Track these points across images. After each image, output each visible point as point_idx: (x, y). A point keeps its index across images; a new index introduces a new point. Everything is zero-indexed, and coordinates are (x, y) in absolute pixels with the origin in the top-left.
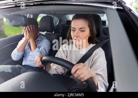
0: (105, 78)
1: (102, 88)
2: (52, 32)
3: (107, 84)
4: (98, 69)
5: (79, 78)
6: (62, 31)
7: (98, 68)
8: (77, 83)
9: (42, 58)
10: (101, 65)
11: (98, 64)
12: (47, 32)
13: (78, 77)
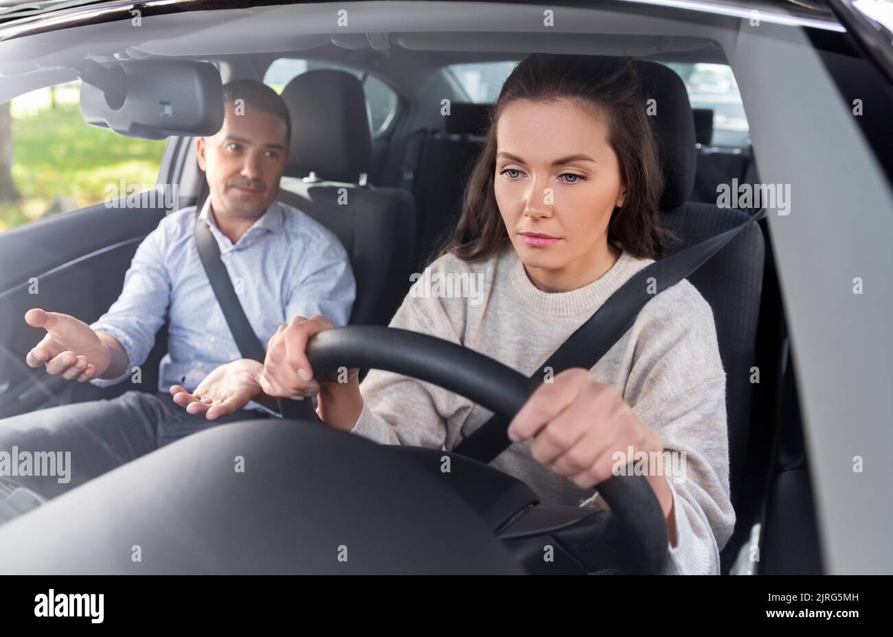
0: (713, 476)
1: (696, 539)
2: (356, 181)
3: (729, 517)
4: (672, 420)
5: (561, 466)
6: (416, 173)
7: (669, 414)
8: (536, 503)
9: (311, 338)
10: (692, 392)
11: (669, 386)
12: (322, 176)
13: (553, 461)
